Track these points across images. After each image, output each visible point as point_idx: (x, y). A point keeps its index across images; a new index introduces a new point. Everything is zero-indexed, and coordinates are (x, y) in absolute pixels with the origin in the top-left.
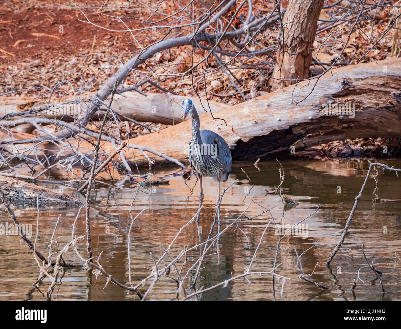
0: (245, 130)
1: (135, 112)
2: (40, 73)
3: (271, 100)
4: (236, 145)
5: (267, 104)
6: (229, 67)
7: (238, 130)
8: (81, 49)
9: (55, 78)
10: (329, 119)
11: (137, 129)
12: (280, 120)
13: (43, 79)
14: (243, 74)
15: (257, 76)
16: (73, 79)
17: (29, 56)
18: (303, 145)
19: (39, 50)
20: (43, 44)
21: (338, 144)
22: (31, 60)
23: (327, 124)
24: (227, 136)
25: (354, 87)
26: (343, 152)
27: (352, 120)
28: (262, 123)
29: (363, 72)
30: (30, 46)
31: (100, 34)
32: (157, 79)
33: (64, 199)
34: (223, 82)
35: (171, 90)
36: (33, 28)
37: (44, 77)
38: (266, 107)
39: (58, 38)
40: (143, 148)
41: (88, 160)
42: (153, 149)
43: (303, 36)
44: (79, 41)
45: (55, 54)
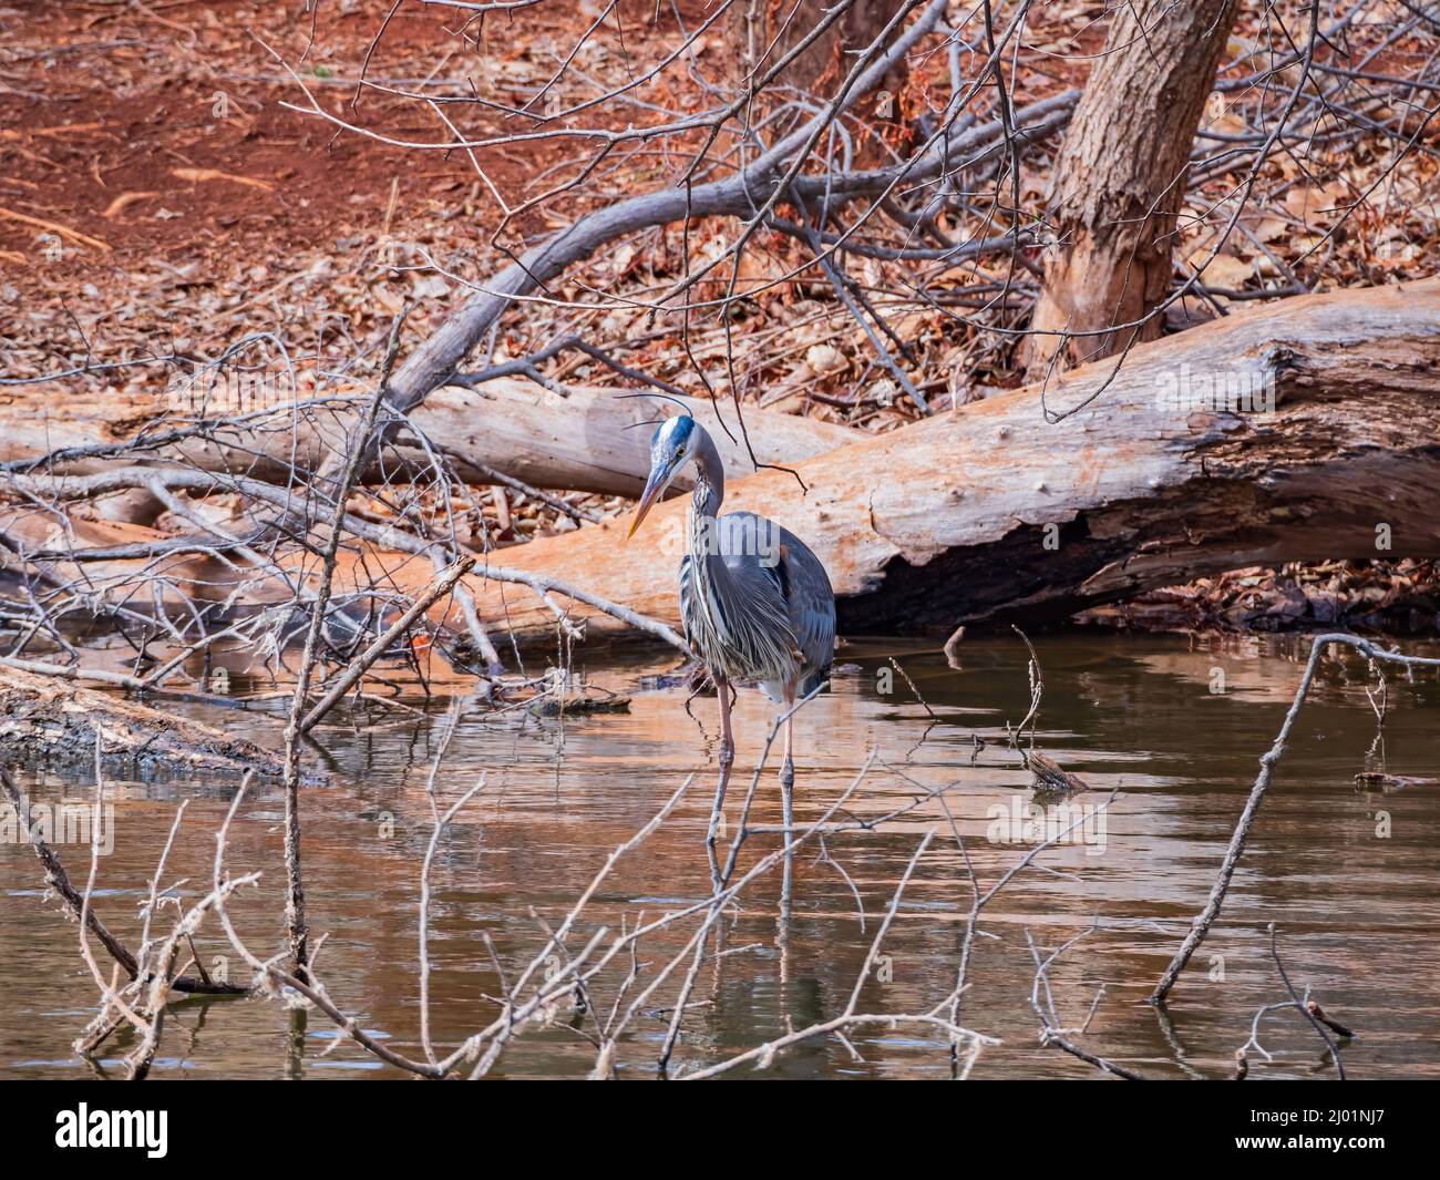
0: (915, 522)
1: (524, 452)
2: (197, 312)
3: (1014, 415)
4: (883, 575)
5: (998, 429)
6: (874, 296)
7: (892, 523)
8: (346, 229)
9: (250, 328)
10: (1221, 490)
11: (535, 516)
12: (1044, 490)
13: (206, 334)
14: (925, 324)
15: (975, 332)
16: (313, 335)
17: (159, 249)
18: (1128, 582)
19: (197, 229)
20: (210, 209)
21: (1258, 579)
22: (166, 265)
23: (1216, 505)
24: (852, 542)
25: (1314, 373)
26: (1272, 609)
27: (1307, 495)
28: (978, 499)
29: (1347, 319)
30: (164, 214)
31: (418, 176)
32: (614, 337)
33: (238, 757)
34: (850, 353)
35: (666, 377)
36: (178, 150)
37: (208, 326)
38: (996, 441)
39: (265, 187)
40: (543, 579)
41: (347, 620)
42: (584, 585)
43: (1139, 190)
44: (343, 199)
45: (253, 243)
